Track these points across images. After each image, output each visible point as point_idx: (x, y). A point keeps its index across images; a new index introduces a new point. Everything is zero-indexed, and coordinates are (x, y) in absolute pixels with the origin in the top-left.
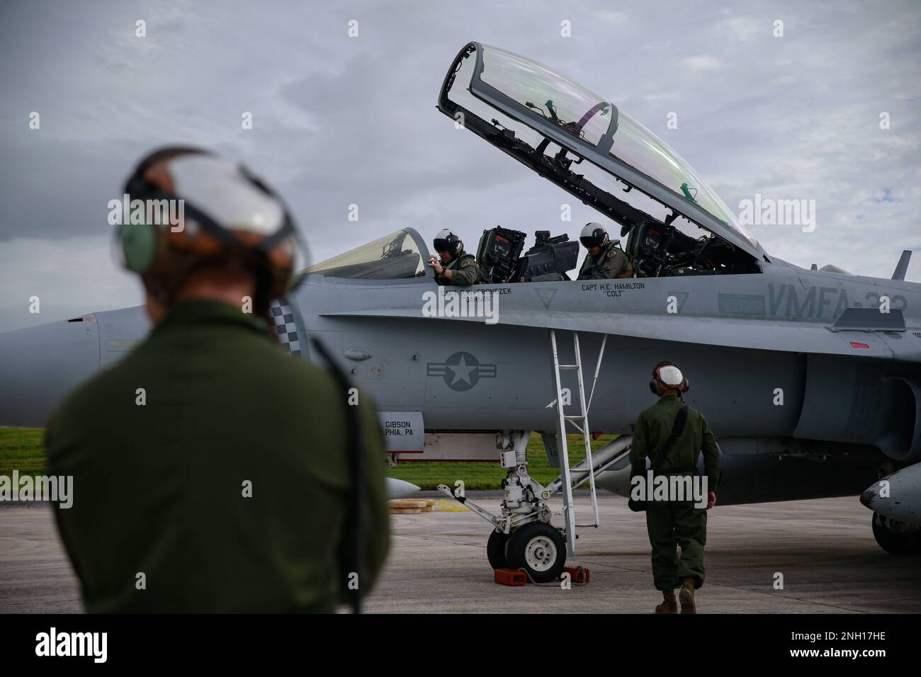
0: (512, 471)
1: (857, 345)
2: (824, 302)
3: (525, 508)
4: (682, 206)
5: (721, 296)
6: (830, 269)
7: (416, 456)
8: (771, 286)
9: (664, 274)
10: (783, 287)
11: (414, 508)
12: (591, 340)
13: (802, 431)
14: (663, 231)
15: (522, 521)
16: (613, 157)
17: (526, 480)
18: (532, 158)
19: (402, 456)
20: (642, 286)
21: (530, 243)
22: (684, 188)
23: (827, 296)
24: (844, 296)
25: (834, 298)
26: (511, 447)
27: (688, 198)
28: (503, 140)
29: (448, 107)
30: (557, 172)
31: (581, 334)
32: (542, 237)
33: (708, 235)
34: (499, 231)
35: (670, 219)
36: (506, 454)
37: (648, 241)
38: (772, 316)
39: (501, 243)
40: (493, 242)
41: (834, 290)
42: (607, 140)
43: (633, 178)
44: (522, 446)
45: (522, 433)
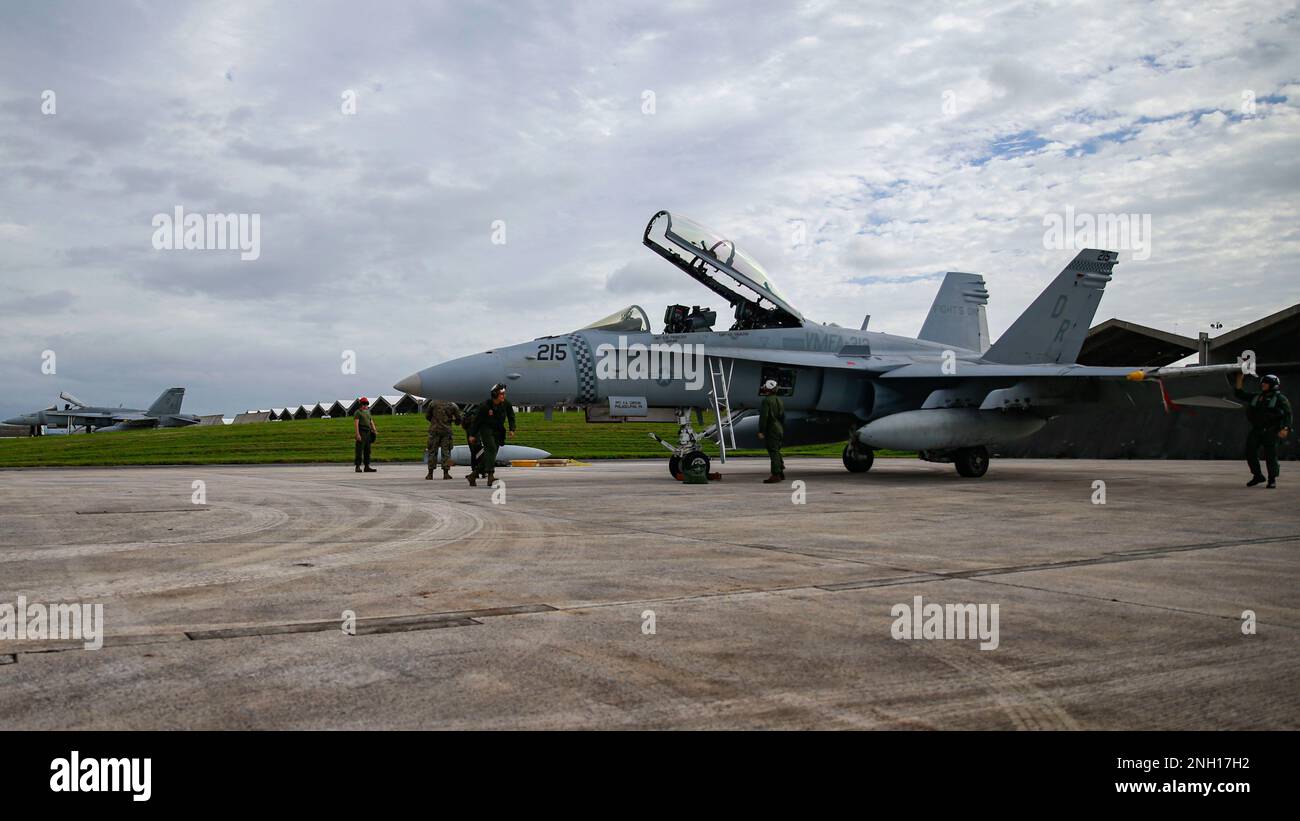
0: (683, 427)
1: (849, 363)
2: (831, 342)
3: (690, 445)
4: (765, 293)
5: (784, 339)
6: (833, 325)
7: (644, 419)
8: (807, 334)
9: (756, 328)
10: (812, 335)
11: (561, 463)
12: (727, 361)
13: (820, 407)
14: (755, 306)
15: (688, 451)
16: (733, 269)
17: (691, 431)
18: (688, 268)
19: (630, 419)
20: (747, 334)
21: (691, 312)
22: (766, 283)
23: (833, 338)
24: (841, 339)
25: (837, 340)
26: (683, 415)
27: (768, 289)
28: (674, 259)
29: (648, 242)
30: (700, 275)
31: (723, 358)
32: (696, 309)
33: (774, 307)
34: (677, 307)
35: (759, 300)
36: (682, 418)
37: (747, 311)
38: (808, 349)
39: (679, 313)
40: (675, 312)
41: (835, 336)
42: (730, 260)
43: (742, 279)
44: (688, 414)
45: (688, 408)
